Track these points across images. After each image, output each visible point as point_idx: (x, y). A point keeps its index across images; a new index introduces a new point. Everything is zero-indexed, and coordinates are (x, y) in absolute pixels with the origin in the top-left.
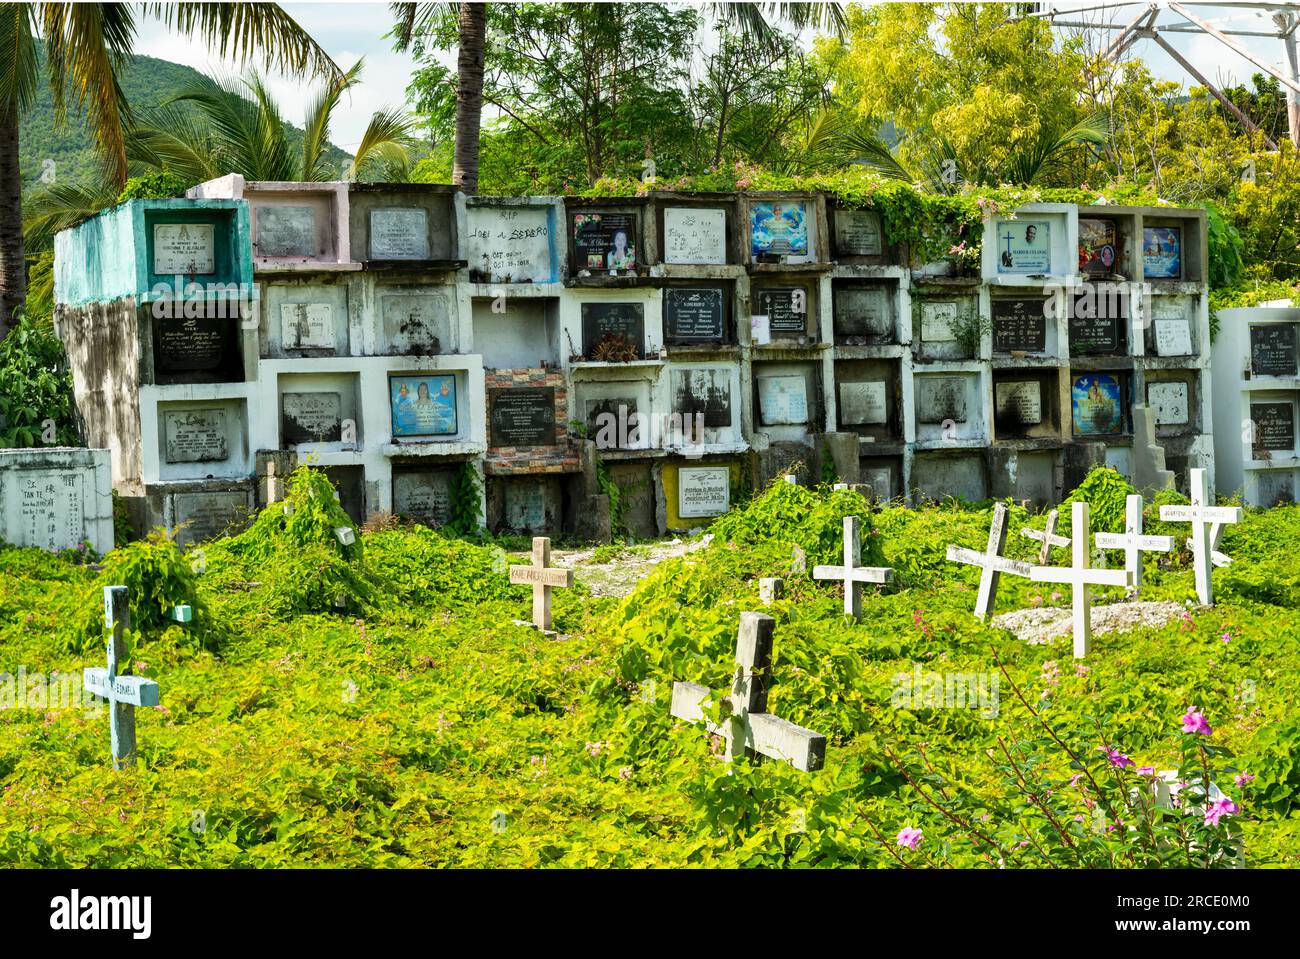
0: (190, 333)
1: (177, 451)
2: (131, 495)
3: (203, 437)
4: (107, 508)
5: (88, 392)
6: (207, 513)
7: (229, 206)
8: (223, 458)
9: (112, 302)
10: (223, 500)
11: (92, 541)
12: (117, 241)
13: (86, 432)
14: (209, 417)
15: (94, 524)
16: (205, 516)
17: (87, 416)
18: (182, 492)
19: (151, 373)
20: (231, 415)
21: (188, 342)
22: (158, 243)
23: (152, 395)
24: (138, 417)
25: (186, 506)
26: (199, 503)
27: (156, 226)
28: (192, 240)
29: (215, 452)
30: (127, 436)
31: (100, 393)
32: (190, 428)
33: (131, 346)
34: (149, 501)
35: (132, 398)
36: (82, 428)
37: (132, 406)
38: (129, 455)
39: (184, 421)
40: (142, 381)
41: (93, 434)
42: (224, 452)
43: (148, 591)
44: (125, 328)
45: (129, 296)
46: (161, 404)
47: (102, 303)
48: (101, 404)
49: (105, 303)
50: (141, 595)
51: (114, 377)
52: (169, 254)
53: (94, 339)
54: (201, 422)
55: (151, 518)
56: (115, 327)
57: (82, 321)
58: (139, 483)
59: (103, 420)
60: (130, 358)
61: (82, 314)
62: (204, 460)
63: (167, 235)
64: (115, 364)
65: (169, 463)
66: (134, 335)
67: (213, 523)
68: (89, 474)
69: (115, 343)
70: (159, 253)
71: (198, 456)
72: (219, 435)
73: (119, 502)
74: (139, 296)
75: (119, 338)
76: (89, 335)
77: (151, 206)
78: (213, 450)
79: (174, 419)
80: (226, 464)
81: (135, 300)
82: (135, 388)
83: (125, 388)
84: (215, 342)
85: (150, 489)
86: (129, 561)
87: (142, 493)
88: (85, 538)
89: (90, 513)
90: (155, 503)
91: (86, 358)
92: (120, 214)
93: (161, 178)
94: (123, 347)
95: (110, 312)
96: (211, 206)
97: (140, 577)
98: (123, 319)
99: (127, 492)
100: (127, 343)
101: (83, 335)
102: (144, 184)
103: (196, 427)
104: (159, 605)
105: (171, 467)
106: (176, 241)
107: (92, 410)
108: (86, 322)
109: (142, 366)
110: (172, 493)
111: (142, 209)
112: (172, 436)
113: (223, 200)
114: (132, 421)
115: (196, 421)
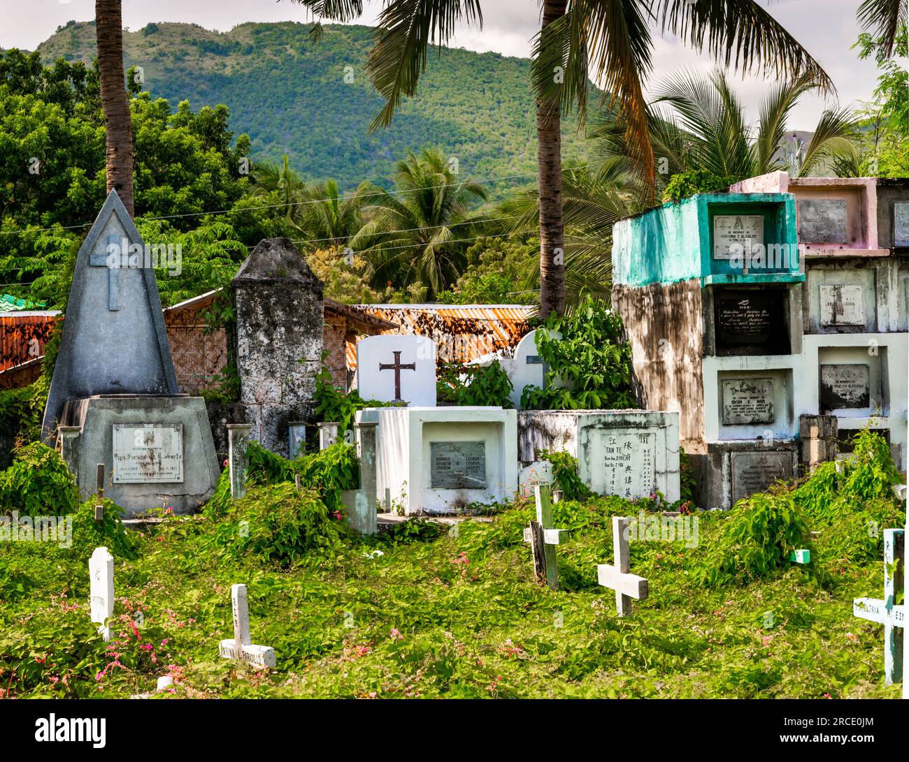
0: (744, 311)
1: (732, 415)
2: (694, 453)
3: (754, 403)
4: (675, 464)
5: (648, 362)
6: (759, 470)
7: (779, 200)
8: (770, 422)
9: (675, 283)
10: (773, 459)
11: (662, 490)
12: (680, 231)
13: (644, 396)
14: (758, 385)
15: (663, 476)
16: (757, 473)
17: (645, 380)
18: (737, 451)
19: (712, 346)
20: (777, 384)
21: (743, 319)
22: (718, 232)
23: (714, 365)
24: (700, 384)
25: (741, 463)
26: (751, 460)
27: (716, 217)
28: (745, 230)
29: (764, 416)
30: (688, 401)
31: (660, 363)
32: (743, 395)
33: (695, 322)
34: (710, 458)
35: (695, 368)
36: (640, 392)
37: (695, 375)
38: (690, 418)
39: (738, 388)
40: (705, 353)
41: (654, 399)
42: (771, 416)
43: (773, 536)
44: (688, 307)
45: (693, 279)
46: (721, 373)
47: (664, 284)
48: (662, 373)
49: (666, 285)
50: (767, 539)
51: (676, 349)
52: (725, 241)
53: (654, 315)
54: (752, 389)
55: (711, 472)
56: (677, 306)
57: (641, 300)
58: (700, 441)
59: (662, 387)
60: (694, 333)
61: (642, 294)
62: (754, 423)
63: (726, 224)
64: (677, 338)
65: (725, 425)
66: (698, 313)
67: (763, 479)
68: (661, 433)
69: (678, 319)
70: (719, 241)
71: (749, 419)
72: (767, 401)
73: (684, 459)
74: (703, 278)
75: (682, 315)
76: (649, 312)
77: (714, 200)
78: (762, 414)
79: (729, 386)
80: (772, 426)
81: (700, 282)
82: (698, 359)
83: (687, 359)
84: (765, 319)
85: (711, 448)
86: (755, 510)
87: (703, 451)
88: (656, 489)
89: (661, 468)
90: (715, 460)
91: (645, 332)
92: (684, 207)
93: (700, 174)
94: (686, 323)
95: (672, 292)
96: (763, 200)
97: (765, 524)
98: (686, 298)
99: (690, 450)
100: (690, 319)
101: (643, 312)
102: (686, 180)
103: (748, 394)
104: (781, 549)
105: (727, 429)
106: (732, 230)
107: (651, 378)
108: (646, 300)
109: (705, 339)
110: (730, 451)
111: (705, 203)
112: (728, 401)
113: (773, 195)
114: (695, 388)
115: (748, 389)
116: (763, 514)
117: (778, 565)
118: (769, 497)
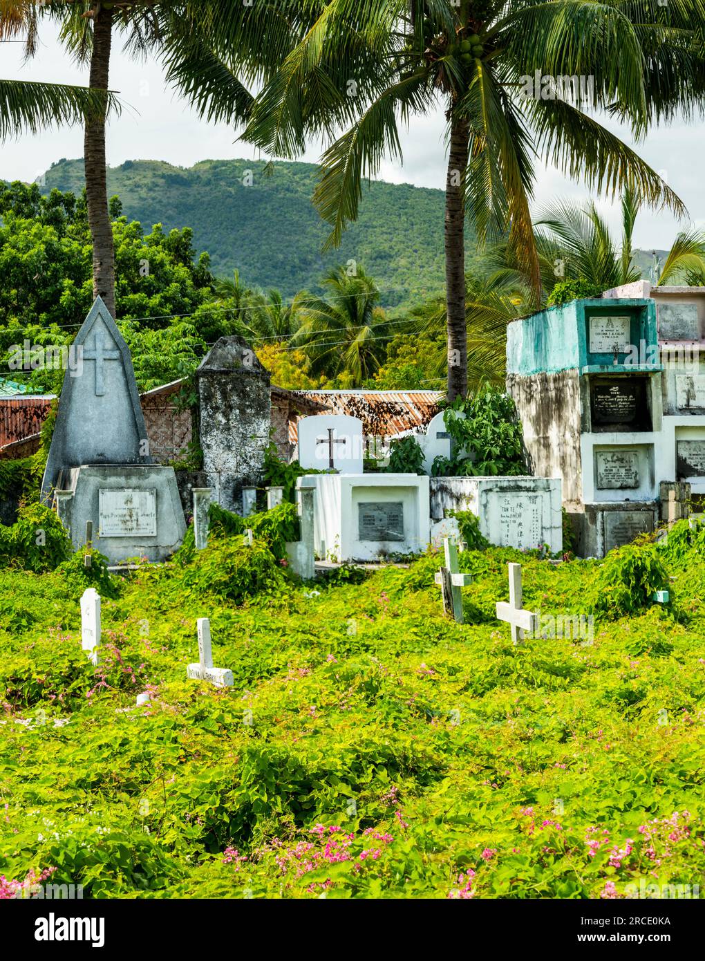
0: (614, 396)
1: (605, 481)
2: (574, 512)
3: (623, 471)
4: (558, 521)
5: (536, 437)
6: (627, 526)
7: (641, 304)
8: (636, 487)
9: (558, 372)
10: (638, 517)
11: (548, 542)
12: (562, 330)
13: (533, 465)
14: (626, 457)
15: (549, 531)
16: (625, 528)
17: (534, 453)
18: (609, 510)
19: (589, 425)
20: (641, 455)
21: (614, 402)
22: (592, 330)
23: (590, 440)
24: (579, 455)
25: (612, 520)
26: (620, 518)
27: (591, 318)
28: (615, 329)
29: (631, 482)
30: (568, 469)
31: (546, 438)
32: (614, 464)
33: (574, 404)
34: (587, 516)
35: (575, 442)
36: (530, 462)
37: (574, 448)
38: (570, 483)
39: (609, 459)
40: (583, 430)
41: (540, 468)
42: (637, 482)
43: (638, 580)
44: (568, 392)
45: (572, 368)
46: (595, 446)
47: (548, 374)
48: (547, 446)
49: (551, 374)
50: (633, 582)
51: (559, 427)
52: (599, 338)
53: (541, 399)
54: (621, 460)
55: (588, 528)
56: (559, 391)
57: (530, 386)
58: (578, 502)
59: (548, 457)
60: (574, 411)
61: (531, 381)
62: (622, 488)
63: (599, 323)
64: (560, 417)
65: (600, 489)
66: (577, 397)
67: (630, 533)
68: (546, 495)
69: (560, 402)
70: (594, 338)
71: (619, 484)
72: (634, 469)
73: (566, 516)
74: (581, 368)
75: (564, 399)
76: (537, 396)
77: (589, 304)
78: (629, 481)
79: (603, 457)
80: (637, 491)
81: (578, 371)
82: (577, 435)
83: (568, 435)
84: (631, 402)
85: (588, 507)
86: (624, 558)
87: (581, 511)
88: (543, 541)
89: (547, 525)
90: (591, 518)
91: (534, 413)
92: (565, 310)
93: (578, 283)
94: (567, 406)
95: (555, 380)
96: (629, 304)
97: (632, 570)
98: (567, 385)
99: (571, 509)
100: (570, 402)
101: (532, 396)
102: (568, 288)
103: (617, 464)
104: (645, 590)
105: (601, 492)
106: (604, 329)
107: (539, 450)
108: (535, 387)
109: (583, 419)
110: (603, 511)
111: (583, 307)
112: (601, 470)
113: (638, 299)
114: (574, 458)
115: (618, 460)
116: (630, 562)
117: (642, 603)
118: (636, 548)
